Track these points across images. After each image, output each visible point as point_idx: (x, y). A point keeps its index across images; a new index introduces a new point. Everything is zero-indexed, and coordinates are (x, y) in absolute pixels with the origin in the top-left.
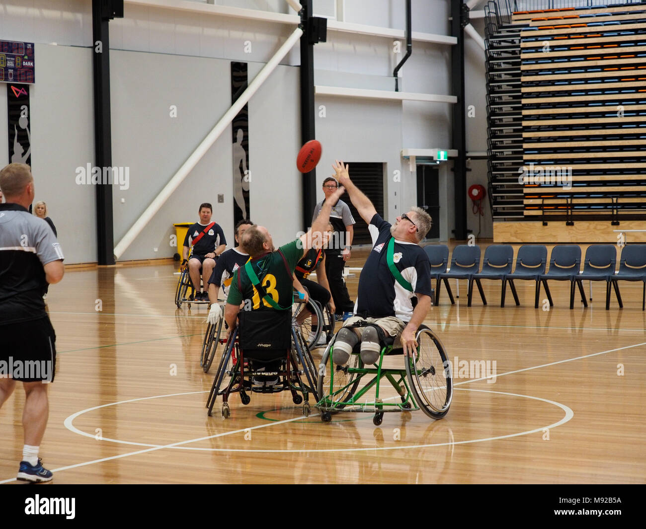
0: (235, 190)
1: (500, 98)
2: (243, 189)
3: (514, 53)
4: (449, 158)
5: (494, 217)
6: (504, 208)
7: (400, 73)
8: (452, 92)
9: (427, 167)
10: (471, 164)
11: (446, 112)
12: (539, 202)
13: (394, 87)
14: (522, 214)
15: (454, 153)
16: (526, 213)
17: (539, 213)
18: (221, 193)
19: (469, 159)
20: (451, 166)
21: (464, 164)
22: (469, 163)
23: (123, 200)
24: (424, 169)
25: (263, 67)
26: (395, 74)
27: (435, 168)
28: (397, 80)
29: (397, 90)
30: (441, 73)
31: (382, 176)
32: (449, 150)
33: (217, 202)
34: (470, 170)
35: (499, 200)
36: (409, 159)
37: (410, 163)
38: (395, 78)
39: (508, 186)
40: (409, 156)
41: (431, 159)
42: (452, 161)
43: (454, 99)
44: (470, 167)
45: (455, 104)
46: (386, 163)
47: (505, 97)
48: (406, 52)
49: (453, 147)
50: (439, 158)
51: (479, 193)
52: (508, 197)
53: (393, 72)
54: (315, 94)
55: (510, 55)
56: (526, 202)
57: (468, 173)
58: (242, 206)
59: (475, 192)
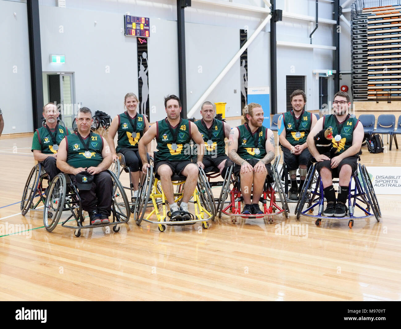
0: (242, 88)
1: (357, 47)
2: (245, 88)
3: (363, 26)
4: (333, 74)
5: (354, 99)
6: (358, 96)
7: (312, 36)
8: (334, 45)
9: (323, 78)
10: (342, 76)
11: (331, 54)
12: (375, 92)
13: (310, 43)
14: (367, 98)
15: (335, 72)
16: (369, 97)
17: (375, 97)
18: (235, 89)
19: (341, 74)
20: (333, 77)
21: (339, 76)
22: (341, 76)
23: (191, 92)
24: (322, 78)
25: (254, 32)
26: (310, 37)
27: (326, 78)
28: (311, 39)
29: (311, 44)
30: (329, 37)
31: (304, 81)
32: (333, 70)
33: (234, 93)
34: (341, 79)
35: (356, 92)
36: (316, 74)
37: (316, 76)
38: (310, 38)
39: (360, 86)
40: (316, 73)
41: (325, 74)
42: (334, 75)
43: (335, 48)
44: (341, 78)
45: (335, 50)
46: (306, 76)
47: (360, 46)
48: (315, 27)
49: (334, 69)
50: (329, 74)
51: (345, 89)
52: (360, 91)
53: (309, 36)
54: (277, 45)
55: (362, 27)
56: (369, 93)
57: (340, 81)
58: (245, 95)
59: (344, 89)
